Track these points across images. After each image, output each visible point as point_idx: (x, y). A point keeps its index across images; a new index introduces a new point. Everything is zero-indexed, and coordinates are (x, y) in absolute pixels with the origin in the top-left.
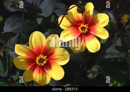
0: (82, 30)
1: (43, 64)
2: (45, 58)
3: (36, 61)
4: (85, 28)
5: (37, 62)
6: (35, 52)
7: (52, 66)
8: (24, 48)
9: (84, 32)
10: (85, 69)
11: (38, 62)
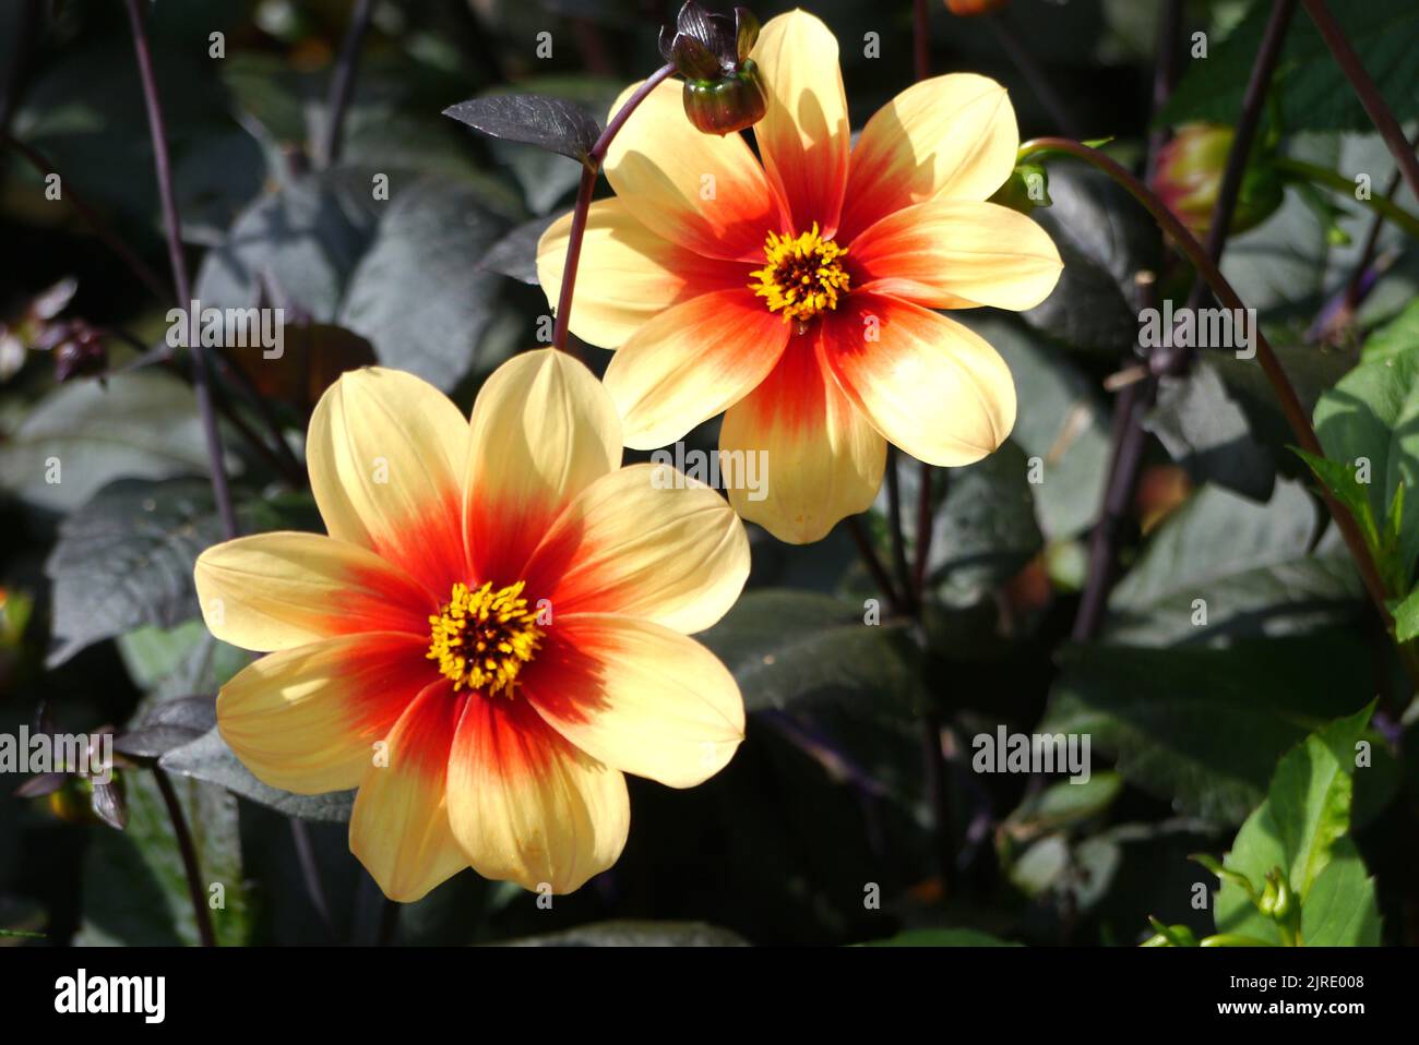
0: (790, 294)
1: (510, 669)
2: (508, 600)
3: (436, 663)
4: (812, 262)
5: (452, 667)
6: (399, 572)
7: (598, 664)
8: (282, 567)
9: (814, 302)
10: (977, 830)
11: (460, 663)
